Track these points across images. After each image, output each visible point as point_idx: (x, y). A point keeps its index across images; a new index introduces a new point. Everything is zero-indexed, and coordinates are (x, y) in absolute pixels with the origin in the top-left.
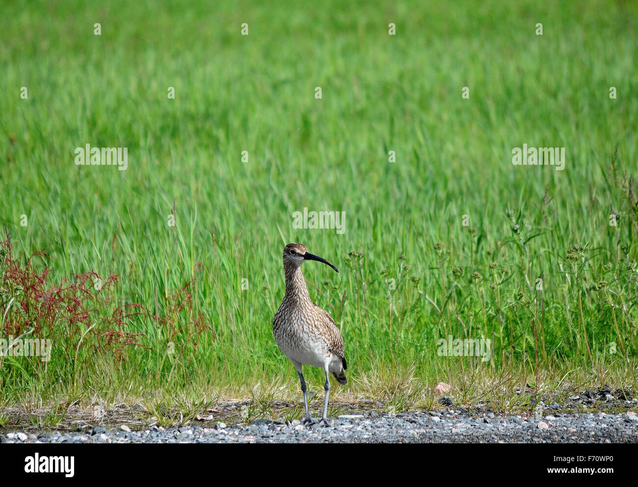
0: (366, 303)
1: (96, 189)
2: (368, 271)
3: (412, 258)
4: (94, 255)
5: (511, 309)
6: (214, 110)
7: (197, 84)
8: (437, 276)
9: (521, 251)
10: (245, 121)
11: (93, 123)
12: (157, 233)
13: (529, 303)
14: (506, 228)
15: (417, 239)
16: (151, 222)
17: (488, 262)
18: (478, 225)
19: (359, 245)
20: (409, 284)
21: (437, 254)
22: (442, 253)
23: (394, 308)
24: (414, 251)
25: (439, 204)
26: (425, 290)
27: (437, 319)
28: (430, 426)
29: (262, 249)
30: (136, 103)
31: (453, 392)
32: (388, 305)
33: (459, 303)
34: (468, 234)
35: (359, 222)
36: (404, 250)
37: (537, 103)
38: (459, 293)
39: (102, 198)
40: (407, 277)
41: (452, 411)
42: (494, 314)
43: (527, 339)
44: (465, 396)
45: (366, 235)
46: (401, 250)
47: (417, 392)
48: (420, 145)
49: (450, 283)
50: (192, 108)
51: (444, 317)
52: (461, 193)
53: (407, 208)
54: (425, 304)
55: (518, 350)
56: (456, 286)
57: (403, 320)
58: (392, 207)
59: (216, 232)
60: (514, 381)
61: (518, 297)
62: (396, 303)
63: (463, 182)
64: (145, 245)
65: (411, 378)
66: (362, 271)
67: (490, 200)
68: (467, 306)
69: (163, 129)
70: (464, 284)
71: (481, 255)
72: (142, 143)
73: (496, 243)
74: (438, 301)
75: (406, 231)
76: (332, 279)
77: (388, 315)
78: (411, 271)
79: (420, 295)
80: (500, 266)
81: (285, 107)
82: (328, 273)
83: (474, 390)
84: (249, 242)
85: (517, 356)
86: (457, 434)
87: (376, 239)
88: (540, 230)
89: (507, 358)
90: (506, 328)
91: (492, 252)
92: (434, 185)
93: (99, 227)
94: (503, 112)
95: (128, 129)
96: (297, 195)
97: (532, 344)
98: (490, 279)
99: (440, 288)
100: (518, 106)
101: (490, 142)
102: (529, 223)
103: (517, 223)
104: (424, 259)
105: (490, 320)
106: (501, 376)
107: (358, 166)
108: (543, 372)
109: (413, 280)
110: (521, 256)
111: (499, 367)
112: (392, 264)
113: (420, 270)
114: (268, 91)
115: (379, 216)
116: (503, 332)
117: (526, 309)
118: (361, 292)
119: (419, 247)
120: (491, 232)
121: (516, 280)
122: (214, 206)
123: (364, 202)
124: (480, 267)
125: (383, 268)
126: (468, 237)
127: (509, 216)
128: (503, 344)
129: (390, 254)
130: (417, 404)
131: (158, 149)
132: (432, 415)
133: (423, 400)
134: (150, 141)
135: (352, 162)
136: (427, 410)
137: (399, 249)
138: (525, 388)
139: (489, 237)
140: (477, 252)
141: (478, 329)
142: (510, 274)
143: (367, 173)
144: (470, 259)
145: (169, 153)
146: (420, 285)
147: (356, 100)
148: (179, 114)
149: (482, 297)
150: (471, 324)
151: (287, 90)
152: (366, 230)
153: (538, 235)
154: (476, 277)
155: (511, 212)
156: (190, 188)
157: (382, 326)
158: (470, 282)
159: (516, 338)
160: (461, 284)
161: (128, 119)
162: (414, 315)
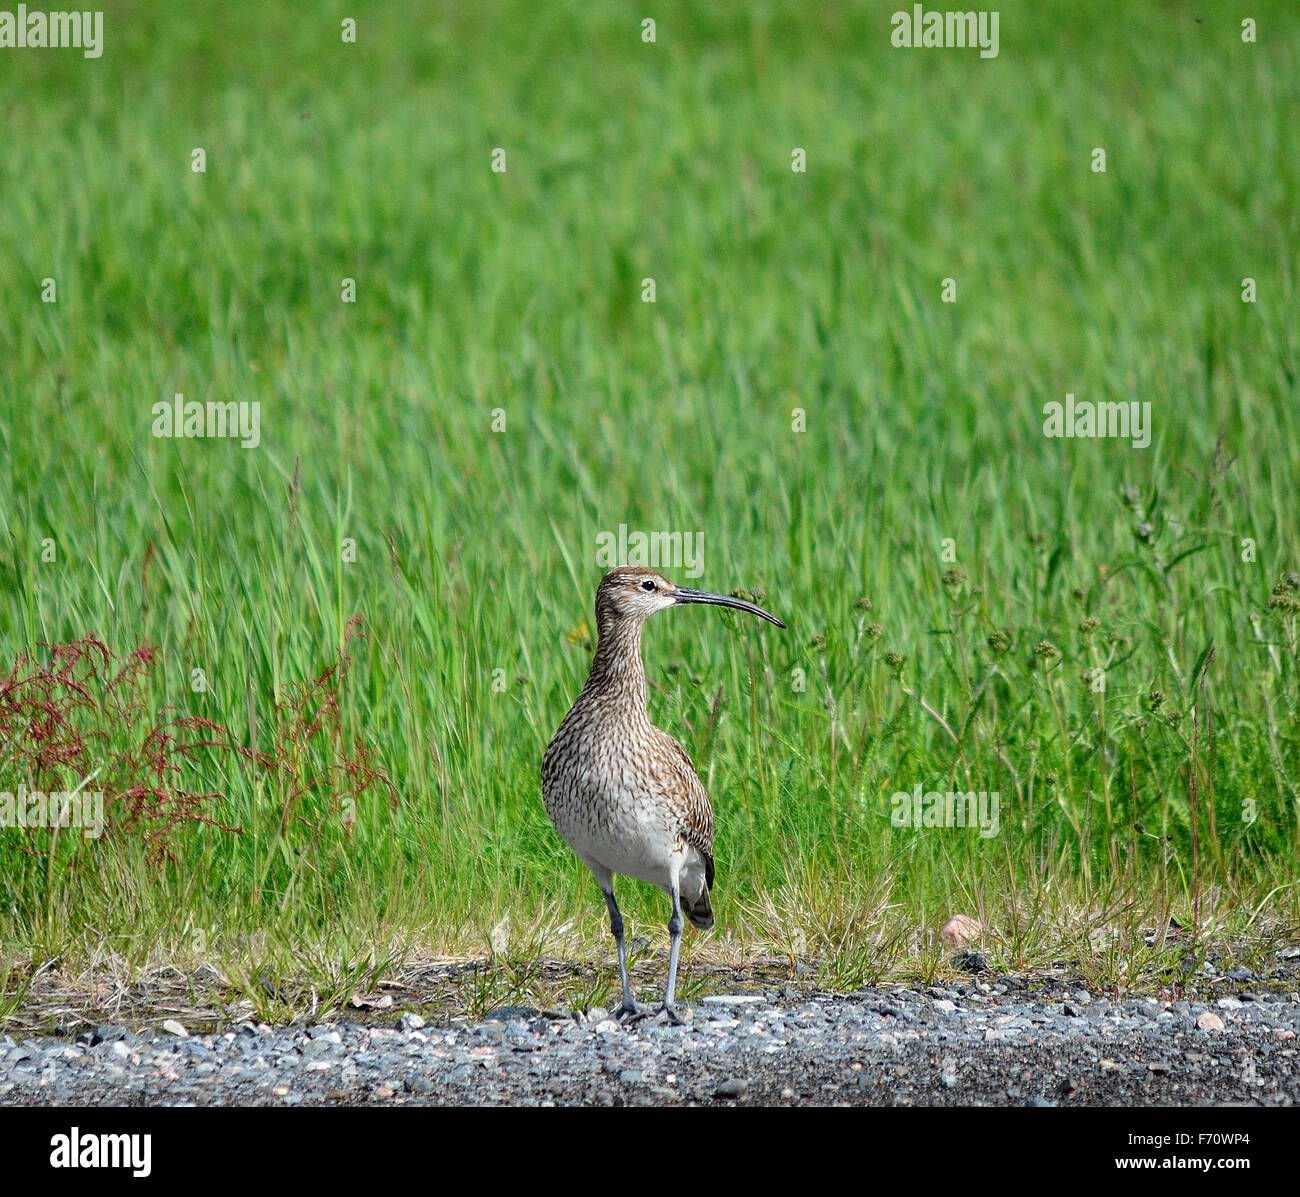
0: (772, 718)
1: (102, 434)
2: (778, 640)
3: (886, 605)
4: (97, 597)
5: (1133, 733)
6: (391, 237)
7: (354, 175)
8: (949, 651)
9: (1156, 587)
10: (471, 266)
11: (92, 269)
12: (253, 544)
13: (1176, 718)
14: (1121, 530)
15: (899, 560)
16: (238, 515)
17: (1075, 616)
18: (1052, 524)
19: (756, 574)
20: (878, 672)
21: (948, 596)
22: (962, 595)
23: (842, 729)
24: (892, 587)
25: (954, 474)
26: (918, 687)
27: (949, 759)
28: (930, 1024)
29: (514, 584)
30: (202, 221)
31: (989, 938)
32: (827, 723)
33: (1003, 717)
34: (1025, 545)
35: (755, 515)
36: (868, 588)
37: (1198, 219)
38: (1004, 694)
39: (116, 455)
40: (875, 654)
41: (986, 987)
42: (1090, 746)
43: (1171, 809)
44: (1017, 948)
45: (771, 548)
46: (859, 587)
47: (897, 939)
48: (906, 324)
49: (980, 667)
50: (339, 231)
51: (965, 752)
52: (1009, 443)
53: (874, 481)
54: (918, 721)
55: (1150, 835)
56: (997, 676)
57: (863, 759)
58: (837, 479)
59: (400, 540)
60: (1140, 912)
61: (1150, 705)
62: (846, 719)
63: (1013, 419)
64: (224, 574)
65: (884, 905)
66: (763, 638)
67: (1080, 460)
68: (1024, 727)
69: (267, 285)
70: (1015, 670)
71: (1060, 599)
72: (215, 320)
73: (1096, 569)
74: (951, 713)
75: (871, 538)
76: (689, 659)
77: (827, 748)
78: (884, 639)
79: (907, 697)
80: (1106, 627)
81: (571, 230)
82: (677, 641)
83: (1039, 935)
84: (482, 566)
85: (1148, 849)
86: (998, 1044)
87: (797, 560)
88: (1205, 537)
89: (1123, 854)
90: (1120, 780)
91: (1084, 592)
92: (942, 425)
93: (109, 528)
94: (1113, 245)
95: (181, 283)
96: (601, 449)
97: (1185, 820)
98: (1081, 658)
99: (956, 681)
100: (1151, 228)
101: (1080, 319)
102: (1176, 520)
103: (1148, 518)
104: (915, 609)
105: (1080, 759)
106: (1108, 901)
107: (752, 377)
108: (1211, 890)
109: (890, 660)
110: (1157, 601)
111: (1103, 876)
112: (837, 622)
113: (905, 637)
114: (531, 190)
115: (804, 503)
116: (1112, 791)
117: (1170, 734)
118: (761, 691)
119: (905, 577)
120: (1084, 540)
121: (1146, 661)
122: (393, 476)
123: (767, 466)
124: (1056, 629)
125: (814, 632)
126: (1025, 556)
127: (1127, 501)
128: (1113, 820)
129: (833, 597)
130: (898, 968)
131: (257, 337)
132: (936, 997)
133: (914, 958)
134: (236, 314)
135: (737, 367)
136: (924, 984)
137: (854, 585)
138: (1168, 928)
139: (1077, 554)
140: (1047, 592)
141: (1050, 781)
142: (1129, 645)
143: (774, 393)
144: (1030, 609)
145: (285, 346)
146: (907, 674)
147: (747, 214)
148: (308, 249)
149: (1061, 703)
150: (1033, 771)
151: (577, 187)
152: (773, 535)
153: (1201, 548)
154: (1045, 653)
155: (1132, 492)
156: (333, 431)
157: (813, 775)
158: (1032, 665)
159: (1144, 805)
160: (1009, 670)
161: (182, 258)
162: (891, 748)
